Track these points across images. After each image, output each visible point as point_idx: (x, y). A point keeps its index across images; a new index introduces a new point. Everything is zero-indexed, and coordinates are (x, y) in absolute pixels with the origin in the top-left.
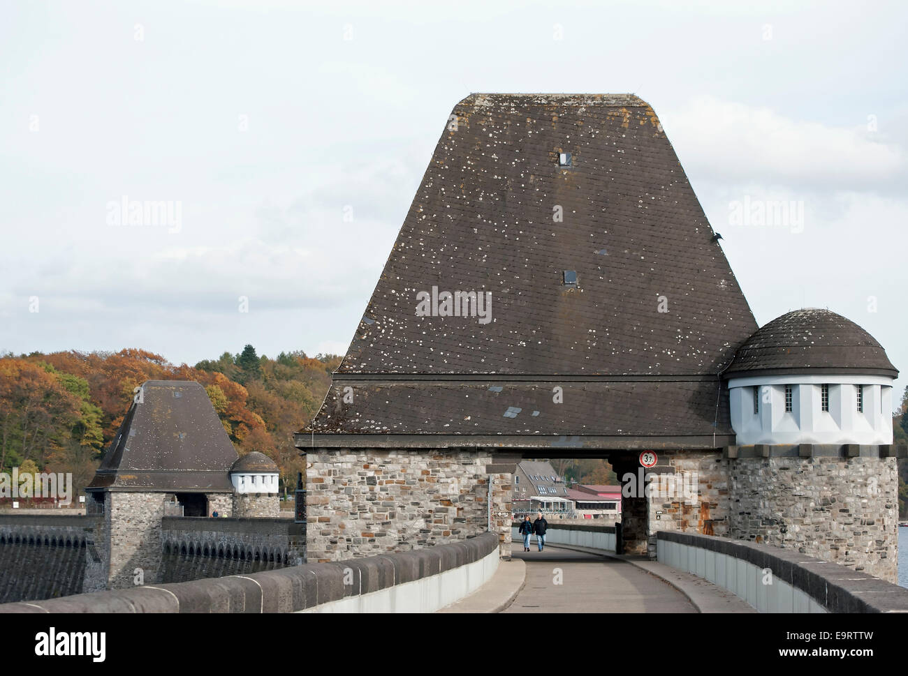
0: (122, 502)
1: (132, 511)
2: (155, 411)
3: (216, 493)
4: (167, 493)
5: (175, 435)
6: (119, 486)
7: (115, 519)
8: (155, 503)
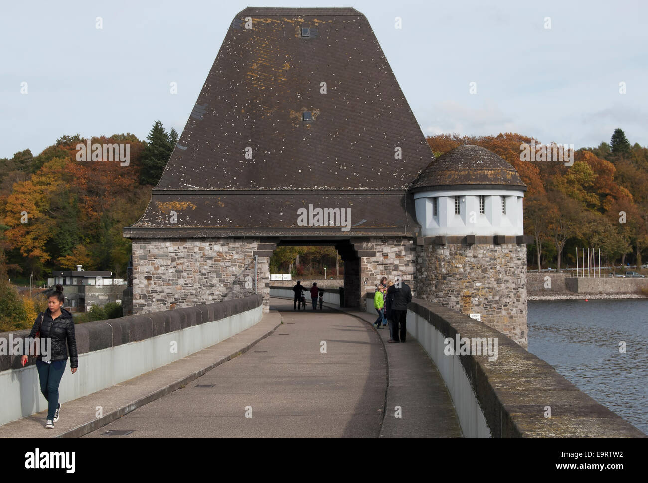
0: (158, 262)
1: (182, 281)
2: (255, 67)
3: (376, 238)
4: (263, 239)
5: (293, 114)
6: (150, 225)
7: (142, 301)
8: (234, 263)
